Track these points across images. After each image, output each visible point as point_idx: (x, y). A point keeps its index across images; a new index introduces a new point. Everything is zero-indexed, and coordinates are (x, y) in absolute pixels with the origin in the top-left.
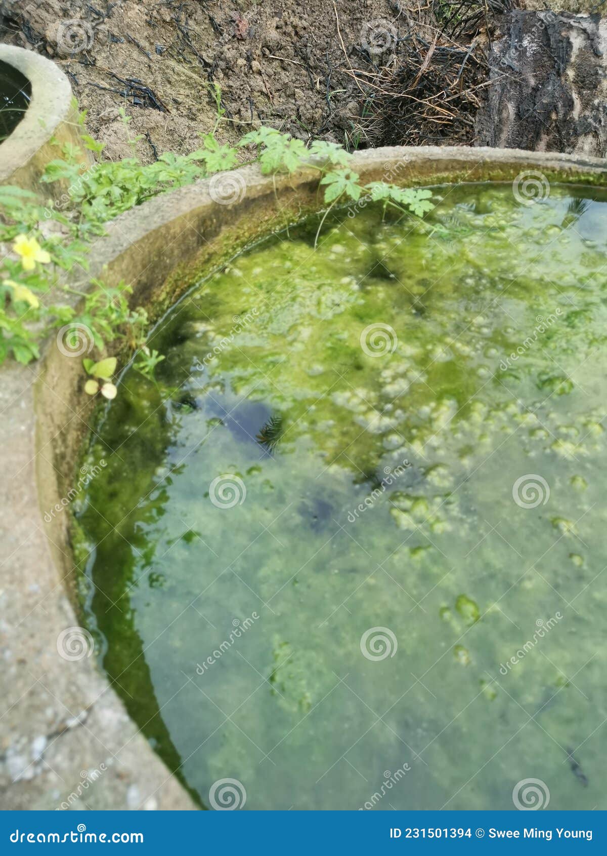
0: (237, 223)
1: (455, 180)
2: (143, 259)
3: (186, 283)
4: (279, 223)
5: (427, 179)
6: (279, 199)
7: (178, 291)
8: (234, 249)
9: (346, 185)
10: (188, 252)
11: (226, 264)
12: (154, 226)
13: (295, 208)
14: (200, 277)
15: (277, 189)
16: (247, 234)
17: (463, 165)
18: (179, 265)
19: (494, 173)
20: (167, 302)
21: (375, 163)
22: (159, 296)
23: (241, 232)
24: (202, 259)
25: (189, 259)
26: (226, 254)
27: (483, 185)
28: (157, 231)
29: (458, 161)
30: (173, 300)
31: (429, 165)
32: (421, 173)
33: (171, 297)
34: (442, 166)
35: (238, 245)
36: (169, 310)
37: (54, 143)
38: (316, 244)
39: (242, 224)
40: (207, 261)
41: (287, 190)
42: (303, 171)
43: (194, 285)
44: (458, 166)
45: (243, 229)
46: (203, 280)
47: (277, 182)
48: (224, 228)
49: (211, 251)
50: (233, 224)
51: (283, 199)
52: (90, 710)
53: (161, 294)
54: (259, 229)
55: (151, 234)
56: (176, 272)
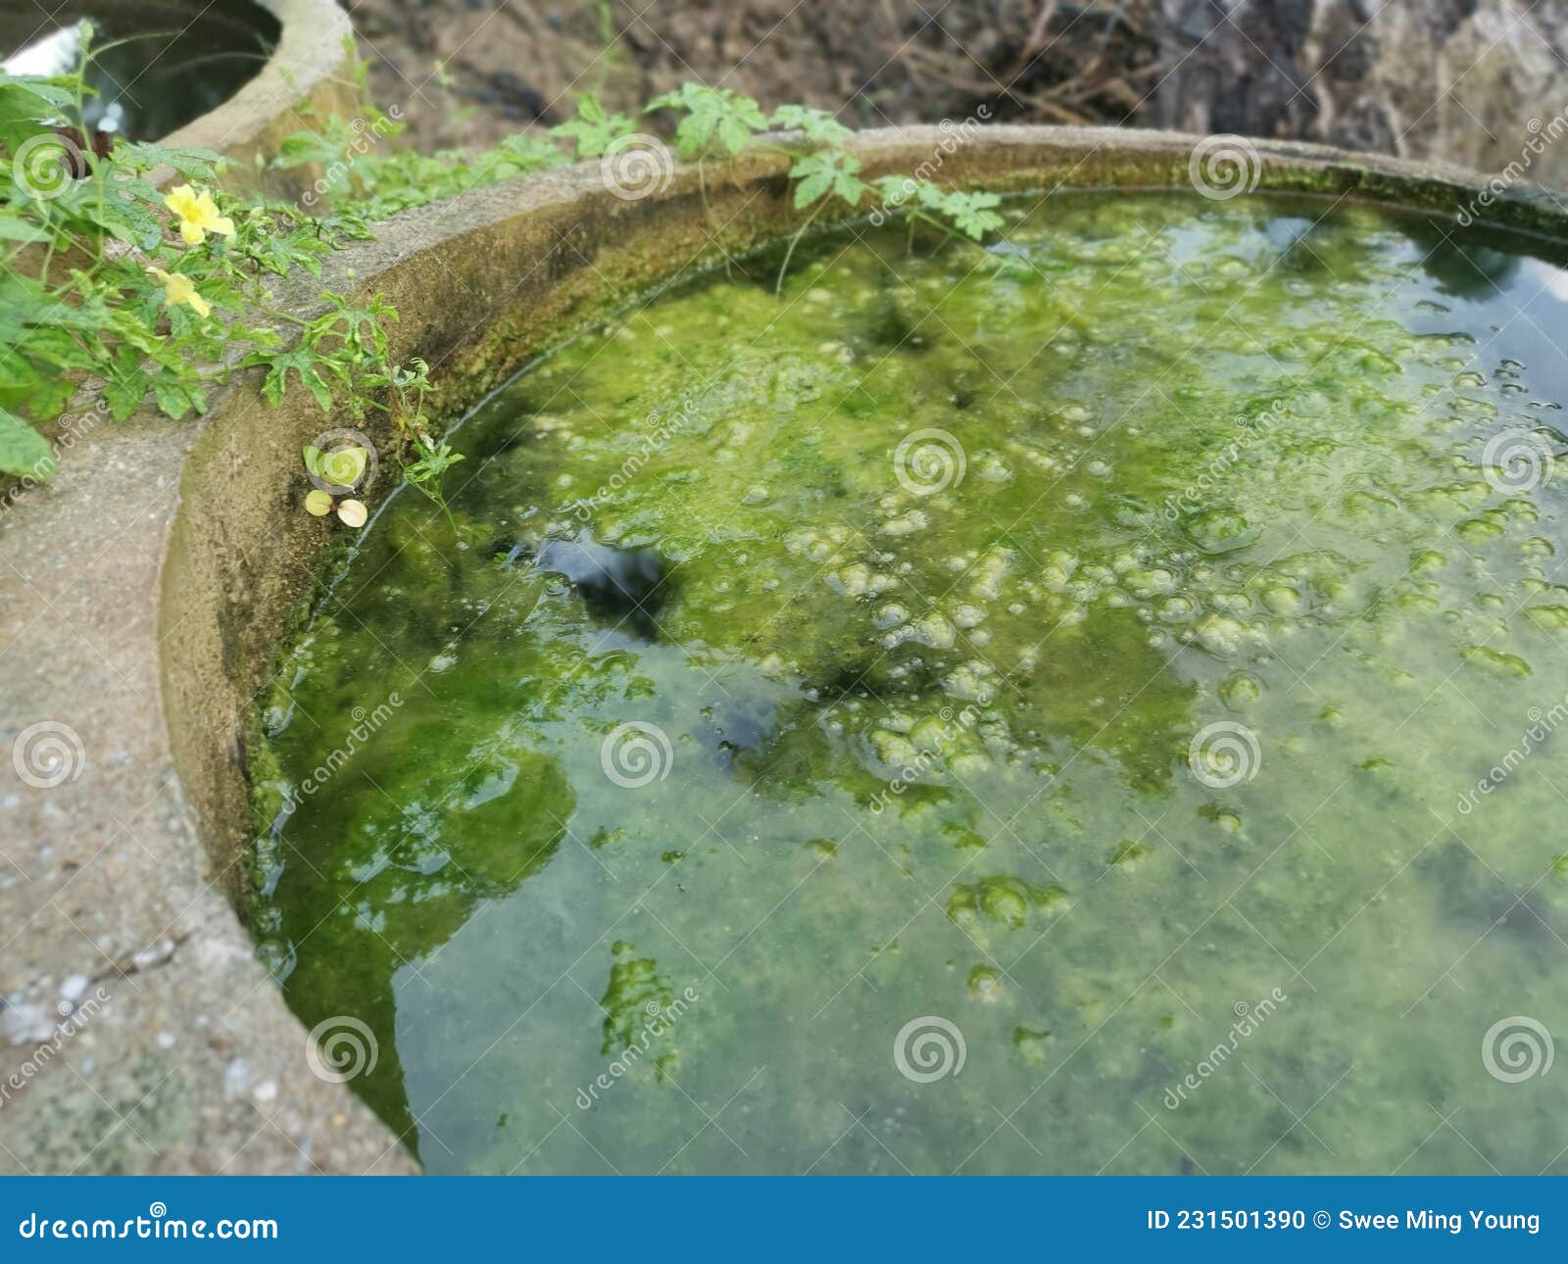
0: (630, 244)
1: (1050, 183)
2: (438, 287)
3: (526, 347)
4: (713, 251)
5: (999, 181)
6: (711, 206)
7: (510, 361)
8: (624, 294)
9: (834, 179)
10: (529, 289)
11: (608, 320)
12: (462, 229)
13: (744, 224)
14: (555, 340)
15: (707, 187)
16: (648, 268)
17: (1065, 156)
18: (512, 311)
19: (1123, 171)
20: (487, 379)
21: (897, 147)
22: (469, 364)
23: (638, 263)
24: (559, 305)
25: (533, 302)
26: (608, 302)
27: (1102, 193)
28: (467, 238)
29: (1054, 149)
30: (499, 377)
31: (999, 155)
32: (985, 170)
33: (496, 371)
34: (1025, 157)
35: (631, 288)
36: (490, 396)
37: (308, 111)
38: (779, 289)
39: (639, 247)
40: (570, 311)
41: (727, 189)
42: (758, 156)
43: (541, 353)
44: (1055, 158)
45: (640, 256)
46: (560, 346)
47: (706, 173)
48: (602, 252)
49: (579, 292)
50: (622, 246)
51: (721, 206)
52: (181, 941)
53: (477, 360)
54: (673, 261)
55: (454, 241)
56: (506, 324)
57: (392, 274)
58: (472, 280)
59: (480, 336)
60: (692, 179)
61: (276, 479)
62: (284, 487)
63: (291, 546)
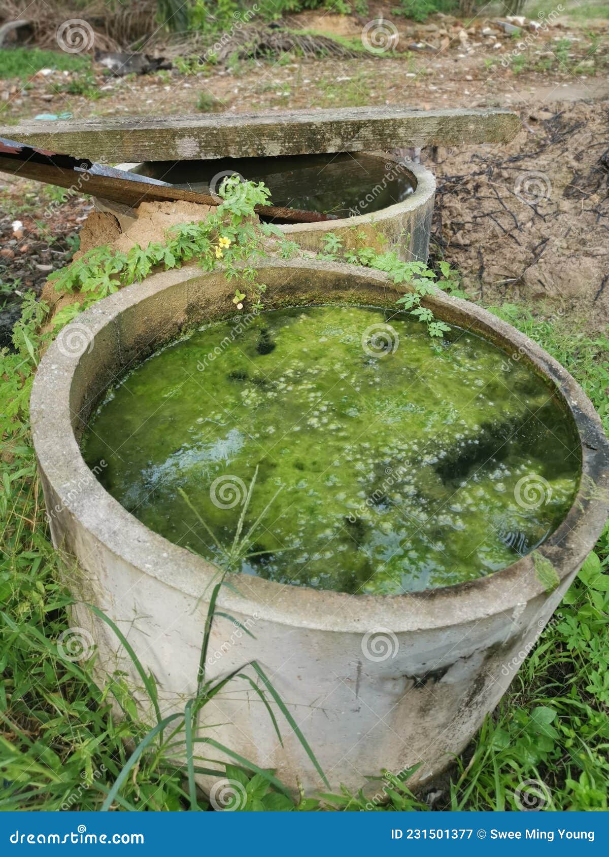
0: (361, 291)
1: (487, 338)
2: (295, 276)
3: (320, 300)
7: (314, 301)
8: (355, 302)
9: (409, 301)
10: (325, 287)
11: (345, 306)
14: (329, 303)
15: (389, 288)
16: (365, 300)
17: (493, 333)
18: (318, 291)
20: (305, 302)
23: (362, 297)
24: (334, 295)
25: (325, 291)
26: (351, 302)
28: (309, 269)
29: (492, 329)
31: (477, 322)
33: (309, 301)
34: (484, 327)
35: (358, 302)
36: (305, 306)
39: (364, 293)
40: (337, 299)
41: (395, 291)
43: (324, 304)
47: (390, 284)
48: (351, 289)
49: (341, 295)
50: (358, 291)
54: (374, 301)
56: (315, 293)
57: (281, 268)
58: (306, 279)
59: (305, 292)
60: (384, 283)
61: (225, 291)
62: (228, 294)
63: (224, 305)
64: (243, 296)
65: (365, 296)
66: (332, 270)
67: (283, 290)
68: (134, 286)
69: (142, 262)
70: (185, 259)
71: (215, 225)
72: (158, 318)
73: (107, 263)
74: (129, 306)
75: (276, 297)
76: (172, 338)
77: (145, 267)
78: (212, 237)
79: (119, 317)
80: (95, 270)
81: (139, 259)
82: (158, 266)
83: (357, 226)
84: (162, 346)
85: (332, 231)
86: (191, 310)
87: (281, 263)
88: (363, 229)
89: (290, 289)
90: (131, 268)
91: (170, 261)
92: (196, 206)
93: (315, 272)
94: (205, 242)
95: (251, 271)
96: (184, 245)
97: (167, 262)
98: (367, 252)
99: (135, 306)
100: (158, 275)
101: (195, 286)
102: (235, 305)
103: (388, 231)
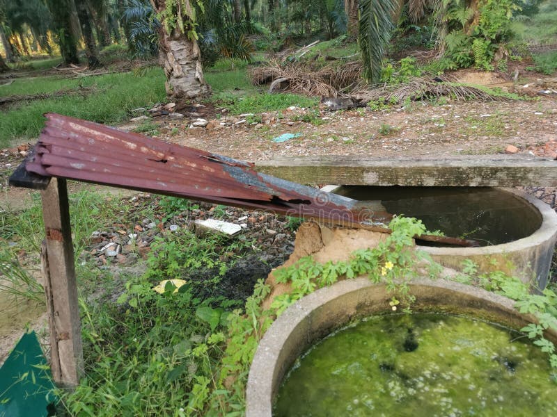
0: (491, 312)
2: (438, 293)
3: (456, 312)
7: (452, 312)
9: (533, 331)
10: (461, 304)
11: (478, 320)
14: (463, 315)
16: (494, 319)
18: (455, 305)
20: (444, 311)
22: (441, 307)
24: (468, 311)
25: (461, 307)
33: (447, 311)
35: (487, 319)
39: (493, 314)
40: (470, 314)
43: (459, 315)
48: (483, 309)
49: (474, 312)
50: (488, 311)
52: (306, 311)
56: (453, 306)
57: (429, 287)
58: (447, 296)
59: (446, 304)
60: (511, 310)
61: (385, 297)
62: (386, 299)
63: (383, 305)
64: (397, 302)
65: (494, 316)
66: (468, 293)
67: (427, 300)
68: (325, 289)
69: (332, 273)
70: (360, 273)
71: (384, 252)
72: (337, 311)
73: (310, 270)
74: (319, 305)
75: (422, 304)
76: (344, 325)
77: (334, 276)
78: (381, 260)
79: (312, 314)
80: (302, 273)
81: (330, 271)
82: (342, 277)
83: (490, 255)
84: (336, 329)
85: (470, 257)
86: (360, 307)
87: (429, 281)
88: (496, 257)
89: (434, 301)
90: (325, 276)
91: (350, 274)
92: (373, 234)
93: (455, 292)
94: (375, 262)
95: (405, 287)
96: (361, 264)
97: (348, 275)
98: (498, 276)
99: (323, 306)
100: (341, 282)
101: (364, 292)
102: (391, 307)
103: (516, 259)
